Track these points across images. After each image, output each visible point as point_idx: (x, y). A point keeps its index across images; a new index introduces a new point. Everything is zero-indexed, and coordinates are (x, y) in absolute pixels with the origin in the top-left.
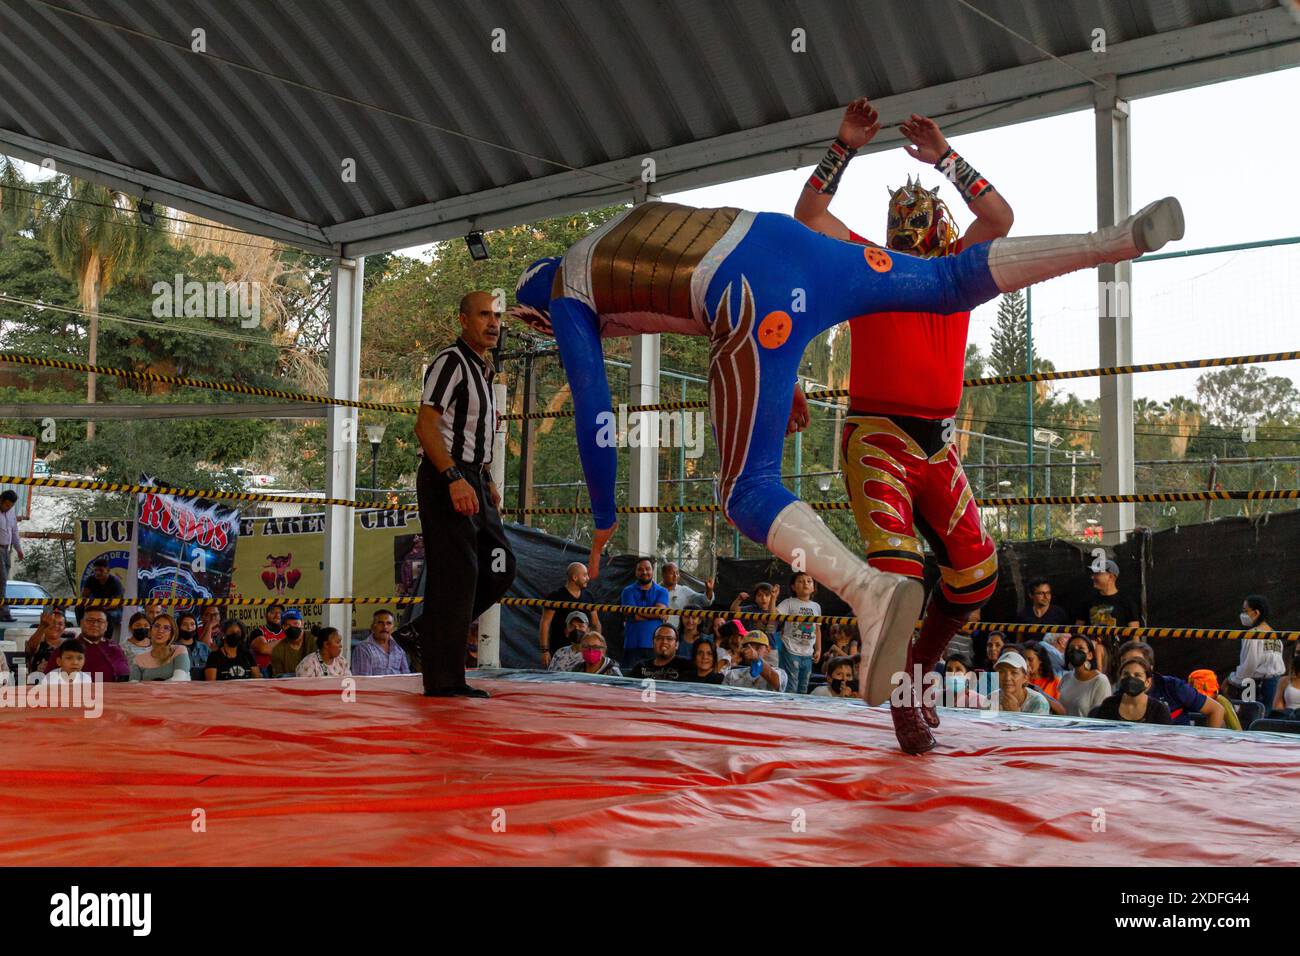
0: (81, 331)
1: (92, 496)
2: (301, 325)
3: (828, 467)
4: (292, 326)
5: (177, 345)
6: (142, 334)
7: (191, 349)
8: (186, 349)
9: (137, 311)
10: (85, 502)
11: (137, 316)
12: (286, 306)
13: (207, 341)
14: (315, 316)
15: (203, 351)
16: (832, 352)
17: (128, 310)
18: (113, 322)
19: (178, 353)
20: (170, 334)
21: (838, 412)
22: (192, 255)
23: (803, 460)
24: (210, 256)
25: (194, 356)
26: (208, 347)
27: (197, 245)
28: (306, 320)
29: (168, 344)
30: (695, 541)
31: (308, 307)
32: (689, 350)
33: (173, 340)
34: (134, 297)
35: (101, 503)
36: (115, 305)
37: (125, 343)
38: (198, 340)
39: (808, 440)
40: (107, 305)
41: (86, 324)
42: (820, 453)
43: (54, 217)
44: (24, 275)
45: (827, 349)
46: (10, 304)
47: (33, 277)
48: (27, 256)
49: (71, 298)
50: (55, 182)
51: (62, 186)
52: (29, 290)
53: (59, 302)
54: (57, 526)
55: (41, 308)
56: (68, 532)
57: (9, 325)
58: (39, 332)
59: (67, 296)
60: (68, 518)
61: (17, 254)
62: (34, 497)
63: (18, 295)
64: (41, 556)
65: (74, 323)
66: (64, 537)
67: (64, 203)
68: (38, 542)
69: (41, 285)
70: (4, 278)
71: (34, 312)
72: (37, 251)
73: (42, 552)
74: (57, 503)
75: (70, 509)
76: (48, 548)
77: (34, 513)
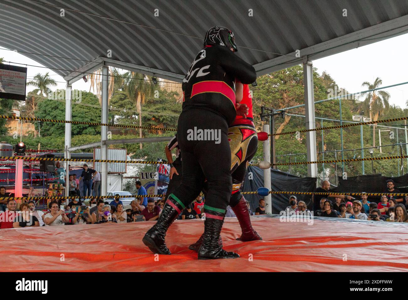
0: (137, 117)
1: (143, 166)
3: (371, 145)
5: (164, 119)
6: (154, 117)
7: (168, 120)
8: (167, 120)
9: (152, 110)
10: (141, 167)
11: (152, 111)
13: (172, 117)
15: (171, 120)
16: (370, 107)
17: (150, 110)
18: (145, 114)
19: (164, 122)
20: (162, 116)
21: (374, 127)
22: (167, 92)
23: (364, 143)
24: (172, 92)
25: (169, 122)
26: (173, 119)
27: (168, 89)
29: (161, 120)
30: (327, 171)
32: (323, 110)
33: (163, 118)
34: (151, 106)
35: (146, 167)
36: (145, 108)
37: (149, 120)
38: (170, 117)
39: (364, 137)
40: (143, 109)
41: (138, 115)
42: (369, 141)
43: (128, 84)
44: (120, 102)
45: (369, 106)
46: (117, 111)
47: (123, 102)
48: (120, 96)
49: (134, 107)
50: (127, 73)
51: (129, 75)
52: (122, 106)
53: (130, 109)
54: (134, 175)
55: (125, 111)
56: (137, 176)
57: (117, 117)
58: (125, 118)
59: (132, 107)
60: (137, 172)
61: (118, 96)
62: (127, 167)
63: (119, 108)
64: (130, 184)
65: (135, 115)
66: (136, 178)
67: (130, 80)
68: (129, 180)
69: (125, 104)
70: (114, 103)
71: (123, 112)
72: (123, 94)
73: (130, 182)
74: (134, 168)
75: (137, 170)
76: (132, 181)
77: (127, 171)
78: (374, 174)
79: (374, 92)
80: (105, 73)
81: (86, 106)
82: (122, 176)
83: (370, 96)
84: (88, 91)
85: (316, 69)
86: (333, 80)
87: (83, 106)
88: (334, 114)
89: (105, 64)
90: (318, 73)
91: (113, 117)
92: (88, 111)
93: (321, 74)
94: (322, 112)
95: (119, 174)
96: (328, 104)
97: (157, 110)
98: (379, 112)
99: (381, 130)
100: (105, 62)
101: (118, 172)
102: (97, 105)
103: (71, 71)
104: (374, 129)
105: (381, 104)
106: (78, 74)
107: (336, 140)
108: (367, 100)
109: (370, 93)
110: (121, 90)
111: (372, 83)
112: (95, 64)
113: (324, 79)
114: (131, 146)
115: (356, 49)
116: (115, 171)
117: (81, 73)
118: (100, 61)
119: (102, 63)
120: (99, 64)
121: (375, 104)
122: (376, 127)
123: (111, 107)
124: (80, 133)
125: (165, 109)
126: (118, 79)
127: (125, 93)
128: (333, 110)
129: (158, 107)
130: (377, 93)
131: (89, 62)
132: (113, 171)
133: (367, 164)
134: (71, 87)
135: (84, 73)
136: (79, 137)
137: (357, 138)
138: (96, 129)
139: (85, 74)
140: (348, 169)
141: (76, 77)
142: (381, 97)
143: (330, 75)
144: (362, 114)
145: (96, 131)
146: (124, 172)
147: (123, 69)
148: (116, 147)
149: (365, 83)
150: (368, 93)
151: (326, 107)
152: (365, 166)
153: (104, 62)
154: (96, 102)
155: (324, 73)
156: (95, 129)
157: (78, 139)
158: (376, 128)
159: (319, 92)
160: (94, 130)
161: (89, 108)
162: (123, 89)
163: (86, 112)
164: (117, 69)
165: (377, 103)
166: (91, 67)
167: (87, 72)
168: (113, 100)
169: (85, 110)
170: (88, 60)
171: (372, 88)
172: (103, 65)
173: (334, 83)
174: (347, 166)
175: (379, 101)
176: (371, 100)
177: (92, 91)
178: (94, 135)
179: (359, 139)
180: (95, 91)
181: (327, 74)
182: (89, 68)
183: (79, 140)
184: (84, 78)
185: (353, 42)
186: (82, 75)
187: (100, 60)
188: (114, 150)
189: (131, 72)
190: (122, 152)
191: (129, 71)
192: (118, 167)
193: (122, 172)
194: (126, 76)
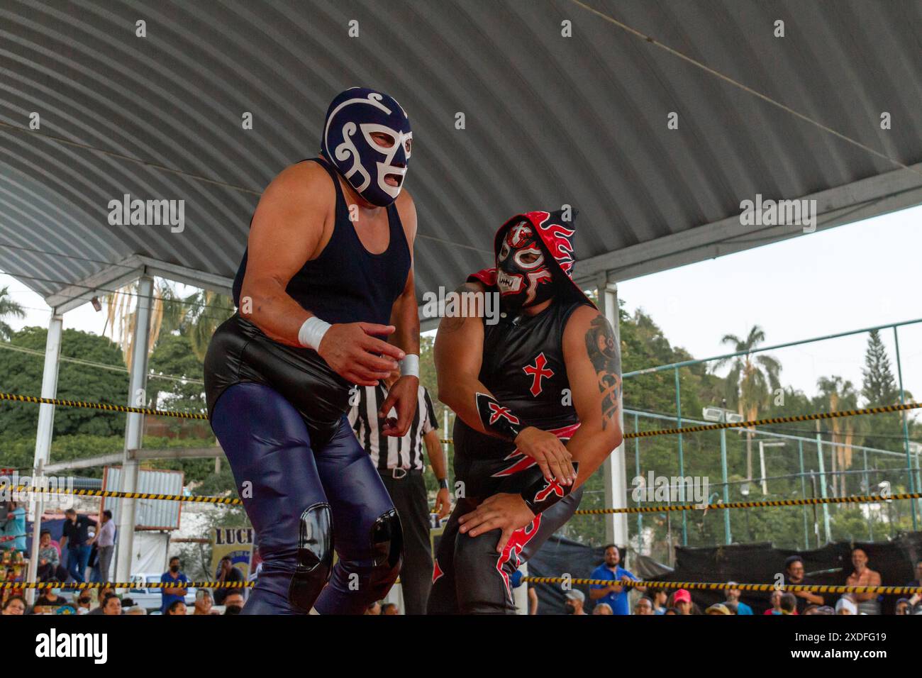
1: (221, 512)
3: (744, 476)
10: (216, 516)
16: (740, 391)
21: (749, 435)
23: (728, 472)
30: (647, 535)
32: (637, 393)
35: (229, 517)
39: (729, 457)
42: (738, 467)
43: (194, 321)
44: (174, 360)
45: (737, 389)
46: (165, 380)
47: (181, 361)
48: (175, 347)
50: (195, 296)
51: (200, 298)
52: (177, 371)
53: (196, 377)
54: (197, 534)
55: (184, 382)
56: (205, 538)
57: (163, 395)
58: (183, 399)
60: (205, 528)
61: (169, 347)
62: (182, 514)
63: (170, 374)
64: (186, 555)
66: (202, 542)
67: (201, 310)
68: (184, 545)
69: (185, 367)
70: (160, 363)
71: (180, 385)
72: (182, 343)
73: (187, 552)
74: (198, 517)
75: (206, 522)
76: (191, 549)
77: (182, 525)
78: (752, 543)
79: (747, 358)
80: (145, 292)
81: (93, 368)
82: (168, 537)
83: (739, 366)
84: (99, 334)
85: (622, 303)
86: (657, 329)
87: (84, 366)
88: (663, 404)
89: (145, 272)
90: (627, 312)
91: (155, 397)
92: (96, 378)
93: (632, 315)
94: (636, 398)
95: (162, 532)
96: (649, 380)
98: (760, 402)
99: (764, 442)
100: (146, 267)
101: (158, 525)
102: (119, 365)
103: (64, 285)
104: (749, 440)
105: (764, 385)
106: (81, 291)
107: (666, 461)
108: (734, 375)
109: (739, 360)
110: (177, 333)
111: (744, 338)
112: (121, 271)
113: (640, 325)
114: (192, 465)
116: (153, 525)
117: (85, 290)
118: (136, 264)
119: (139, 268)
120: (133, 271)
121: (749, 384)
122: (753, 435)
123: (152, 371)
124: (74, 431)
126: (172, 307)
127: (186, 341)
128: (660, 395)
130: (753, 359)
131: (107, 266)
132: (148, 525)
133: (736, 520)
134: (62, 321)
135: (94, 290)
136: (68, 441)
137: (712, 458)
138: (112, 423)
139: (98, 293)
140: (695, 530)
141: (76, 298)
142: (763, 369)
143: (651, 317)
144: (722, 405)
145: (111, 427)
146: (173, 526)
147: (186, 284)
148: (158, 467)
149: (728, 338)
150: (735, 359)
151: (644, 386)
152: (732, 524)
153: (143, 268)
154: (116, 360)
155: (638, 313)
156: (109, 422)
157: (66, 444)
158: (752, 438)
159: (630, 354)
160: (106, 424)
161: (98, 373)
162: (182, 331)
163: (90, 383)
164: (171, 283)
165: (754, 382)
166: (112, 276)
167: (103, 288)
168: (159, 356)
169: (88, 376)
170: (106, 260)
171: (743, 348)
172: (140, 273)
173: (661, 334)
174: (691, 522)
175: (760, 378)
176: (742, 375)
177: (108, 334)
178: (105, 436)
179: (719, 461)
180: (117, 335)
181: (645, 314)
182: (108, 280)
183: (68, 447)
184: (95, 301)
185: (707, 245)
186: (91, 296)
187: (134, 262)
188: (153, 474)
189: (205, 293)
190: (173, 479)
191: (201, 291)
192: (159, 515)
193: (168, 526)
194: (191, 300)
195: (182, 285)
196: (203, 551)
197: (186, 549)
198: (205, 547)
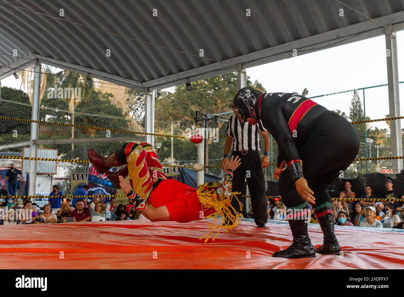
0: (69, 117)
1: (75, 167)
2: (134, 113)
4: (131, 114)
5: (97, 121)
6: (87, 117)
7: (101, 122)
8: (100, 122)
10: (72, 168)
11: (85, 112)
12: (129, 107)
14: (138, 110)
15: (105, 122)
17: (83, 110)
18: (79, 114)
19: (98, 123)
20: (95, 117)
22: (101, 93)
24: (106, 93)
25: (102, 124)
26: (107, 121)
27: (103, 90)
28: (135, 112)
29: (95, 120)
31: (136, 108)
33: (96, 119)
35: (78, 169)
36: (79, 109)
37: (82, 120)
38: (104, 119)
40: (77, 109)
41: (70, 115)
43: (61, 83)
44: (52, 101)
46: (48, 110)
47: (55, 101)
49: (66, 107)
50: (61, 73)
51: (63, 74)
52: (54, 106)
53: (62, 109)
54: (64, 176)
55: (57, 111)
56: (68, 178)
57: (48, 116)
58: (57, 118)
59: (65, 107)
60: (68, 173)
62: (57, 168)
63: (51, 107)
64: (60, 185)
65: (67, 115)
66: (66, 179)
67: (64, 79)
68: (59, 181)
69: (57, 104)
70: (46, 102)
71: (55, 112)
73: (60, 184)
74: (64, 169)
75: (68, 171)
76: (62, 182)
77: (57, 172)
80: (38, 70)
81: (16, 104)
82: (52, 177)
84: (18, 89)
85: (249, 77)
86: (264, 89)
87: (12, 103)
89: (37, 61)
90: (251, 81)
91: (44, 117)
92: (18, 109)
93: (253, 83)
95: (49, 175)
97: (91, 111)
100: (37, 59)
101: (47, 172)
102: (28, 103)
103: (1, 67)
106: (9, 70)
112: (27, 61)
113: (257, 87)
114: (61, 147)
115: (287, 59)
116: (45, 172)
117: (11, 69)
118: (33, 58)
119: (34, 60)
120: (31, 61)
123: (43, 106)
124: (8, 132)
125: (99, 111)
126: (50, 77)
129: (92, 108)
132: (42, 172)
135: (14, 69)
136: (7, 136)
138: (26, 128)
139: (16, 70)
143: (262, 84)
145: (25, 130)
146: (53, 173)
148: (46, 147)
153: (36, 59)
154: (26, 101)
155: (256, 82)
156: (24, 128)
161: (18, 106)
163: (15, 111)
164: (49, 66)
166: (22, 63)
167: (19, 68)
168: (45, 99)
169: (14, 108)
172: (35, 62)
177: (22, 89)
178: (23, 134)
180: (27, 90)
181: (259, 83)
182: (21, 65)
183: (6, 138)
184: (15, 74)
185: (285, 52)
186: (13, 72)
188: (44, 150)
189: (65, 71)
190: (53, 153)
191: (63, 70)
192: (47, 168)
193: (51, 173)
194: (59, 74)
195: (55, 67)
196: (67, 183)
197: (60, 183)
198: (68, 182)
